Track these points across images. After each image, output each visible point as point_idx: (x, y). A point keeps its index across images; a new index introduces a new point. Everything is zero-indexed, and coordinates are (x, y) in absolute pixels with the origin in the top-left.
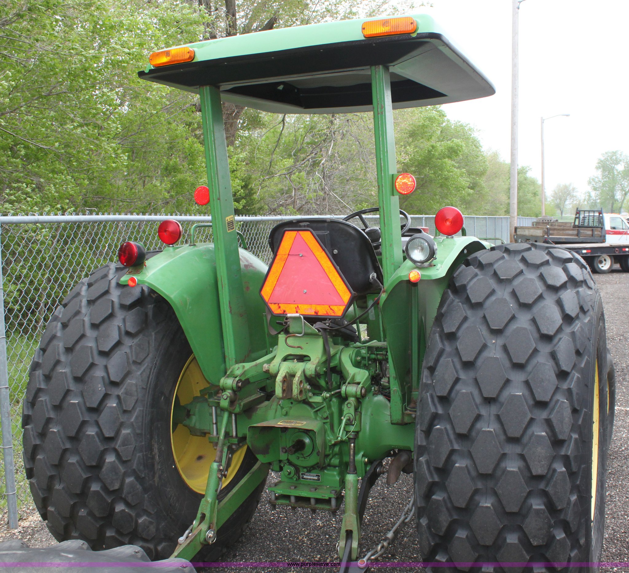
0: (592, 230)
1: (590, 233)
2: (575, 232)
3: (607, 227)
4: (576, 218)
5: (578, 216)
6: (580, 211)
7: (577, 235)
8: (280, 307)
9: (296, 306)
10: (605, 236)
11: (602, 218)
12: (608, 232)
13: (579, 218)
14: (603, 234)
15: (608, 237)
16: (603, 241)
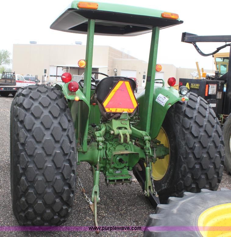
0: (11, 80)
1: (10, 81)
2: (5, 81)
3: (17, 79)
4: (3, 75)
5: (4, 74)
6: (4, 72)
7: (5, 82)
8: (109, 109)
9: (116, 109)
10: (16, 83)
11: (15, 76)
12: (17, 82)
13: (4, 75)
14: (15, 82)
15: (17, 83)
16: (15, 85)
